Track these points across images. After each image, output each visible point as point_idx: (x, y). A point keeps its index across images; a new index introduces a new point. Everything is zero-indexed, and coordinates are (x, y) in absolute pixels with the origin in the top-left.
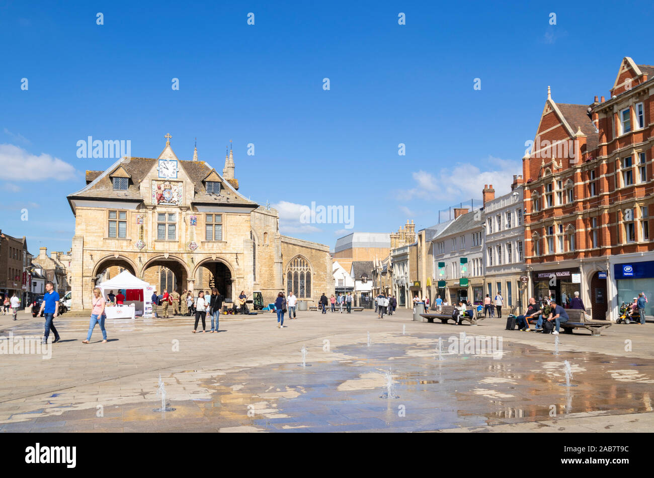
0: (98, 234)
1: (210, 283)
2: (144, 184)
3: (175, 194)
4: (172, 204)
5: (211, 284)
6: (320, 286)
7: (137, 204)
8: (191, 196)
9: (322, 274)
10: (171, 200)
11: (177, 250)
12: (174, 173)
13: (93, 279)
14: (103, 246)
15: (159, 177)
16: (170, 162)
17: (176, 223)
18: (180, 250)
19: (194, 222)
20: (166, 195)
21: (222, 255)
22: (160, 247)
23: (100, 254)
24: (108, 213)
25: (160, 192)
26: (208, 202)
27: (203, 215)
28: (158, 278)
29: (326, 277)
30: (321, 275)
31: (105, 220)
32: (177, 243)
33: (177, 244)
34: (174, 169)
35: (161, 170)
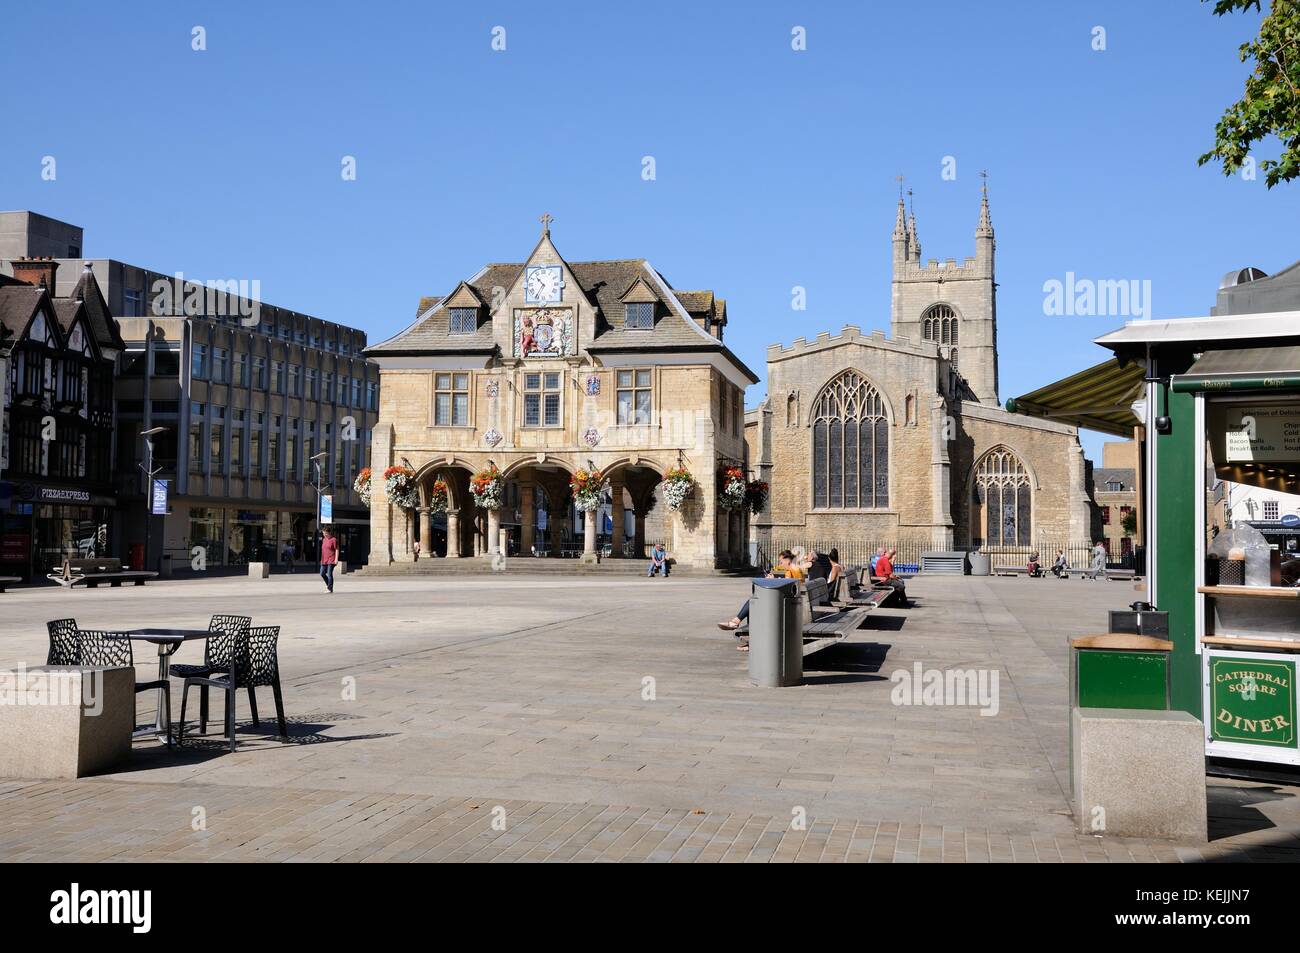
0: (418, 420)
2: (500, 320)
3: (557, 335)
4: (550, 354)
7: (487, 358)
8: (588, 336)
9: (1059, 488)
10: (550, 346)
11: (561, 445)
12: (554, 291)
14: (427, 443)
15: (527, 302)
16: (548, 271)
17: (559, 393)
18: (567, 445)
19: (595, 388)
20: (540, 338)
21: (650, 453)
22: (529, 441)
23: (422, 457)
24: (434, 379)
25: (528, 331)
26: (622, 346)
27: (612, 373)
29: (1068, 497)
30: (1055, 492)
31: (430, 392)
32: (561, 432)
33: (561, 434)
34: (556, 284)
35: (530, 288)
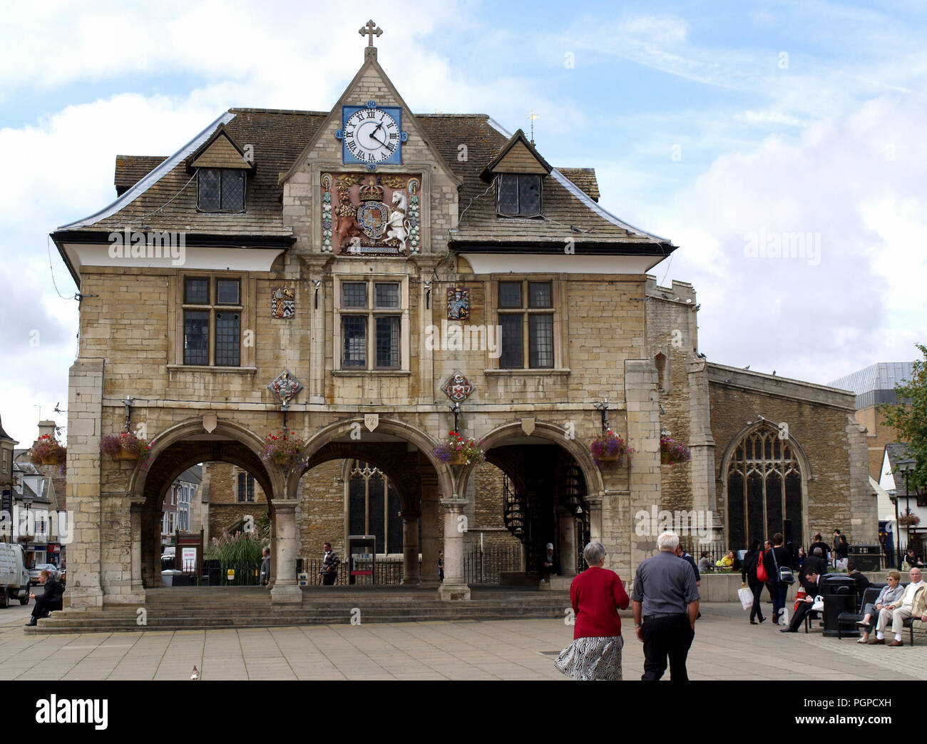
0: (150, 355)
1: (507, 513)
2: (296, 191)
3: (396, 217)
4: (385, 250)
5: (509, 516)
6: (830, 516)
7: (275, 253)
8: (449, 221)
9: (837, 478)
10: (385, 235)
11: (407, 402)
12: (390, 146)
13: (133, 505)
14: (167, 395)
15: (345, 164)
16: (378, 113)
17: (401, 314)
18: (416, 401)
20: (367, 221)
21: (556, 416)
22: (348, 394)
23: (158, 420)
24: (181, 285)
25: (347, 212)
26: (504, 240)
27: (488, 284)
28: (342, 497)
29: (848, 489)
30: (832, 483)
31: (174, 309)
32: (405, 380)
33: (405, 383)
34: (393, 136)
35: (348, 140)
